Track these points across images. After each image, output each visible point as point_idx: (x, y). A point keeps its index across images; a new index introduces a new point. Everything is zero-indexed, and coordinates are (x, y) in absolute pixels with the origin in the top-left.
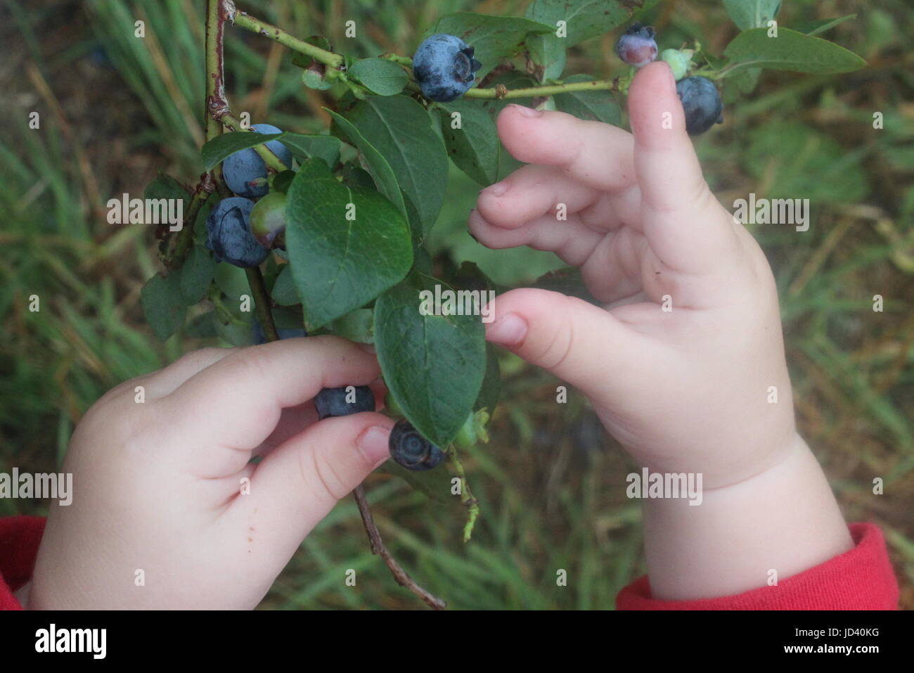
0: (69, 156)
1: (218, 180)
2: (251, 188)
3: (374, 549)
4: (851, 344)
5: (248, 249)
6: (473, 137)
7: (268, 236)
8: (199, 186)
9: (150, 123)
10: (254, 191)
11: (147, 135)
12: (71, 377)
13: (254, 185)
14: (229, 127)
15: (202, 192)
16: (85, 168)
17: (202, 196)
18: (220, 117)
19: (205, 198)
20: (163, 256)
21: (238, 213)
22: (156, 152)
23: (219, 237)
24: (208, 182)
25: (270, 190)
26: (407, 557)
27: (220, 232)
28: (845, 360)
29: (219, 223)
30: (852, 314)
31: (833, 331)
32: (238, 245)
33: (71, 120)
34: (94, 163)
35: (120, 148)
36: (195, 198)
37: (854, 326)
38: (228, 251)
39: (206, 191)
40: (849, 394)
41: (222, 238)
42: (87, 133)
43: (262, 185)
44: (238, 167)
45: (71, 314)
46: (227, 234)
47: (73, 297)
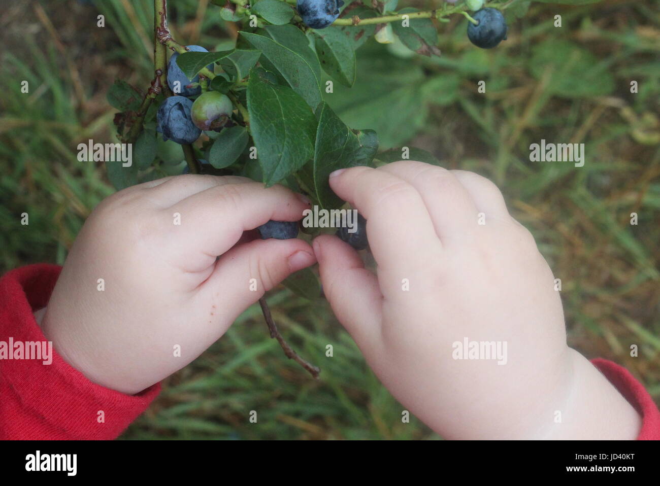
0: (64, 67)
1: (164, 85)
2: (188, 90)
3: (272, 334)
4: (602, 193)
5: (188, 131)
6: (337, 52)
7: (206, 122)
8: (150, 89)
9: (119, 44)
10: (190, 92)
11: (117, 52)
12: (65, 219)
13: (190, 88)
14: (172, 48)
15: (152, 94)
16: (74, 75)
17: (153, 96)
18: (165, 42)
19: (154, 97)
20: (121, 137)
21: (180, 107)
22: (124, 64)
23: (168, 123)
24: (157, 86)
25: (203, 91)
26: (298, 341)
27: (168, 120)
28: (599, 205)
29: (168, 114)
30: (603, 173)
31: (590, 184)
32: (182, 129)
33: (65, 42)
34: (80, 70)
35: (98, 61)
36: (148, 97)
37: (605, 181)
38: (174, 133)
39: (155, 93)
40: (603, 228)
41: (170, 124)
42: (76, 51)
43: (196, 87)
44: (179, 76)
45: (66, 176)
46: (173, 121)
47: (66, 163)
